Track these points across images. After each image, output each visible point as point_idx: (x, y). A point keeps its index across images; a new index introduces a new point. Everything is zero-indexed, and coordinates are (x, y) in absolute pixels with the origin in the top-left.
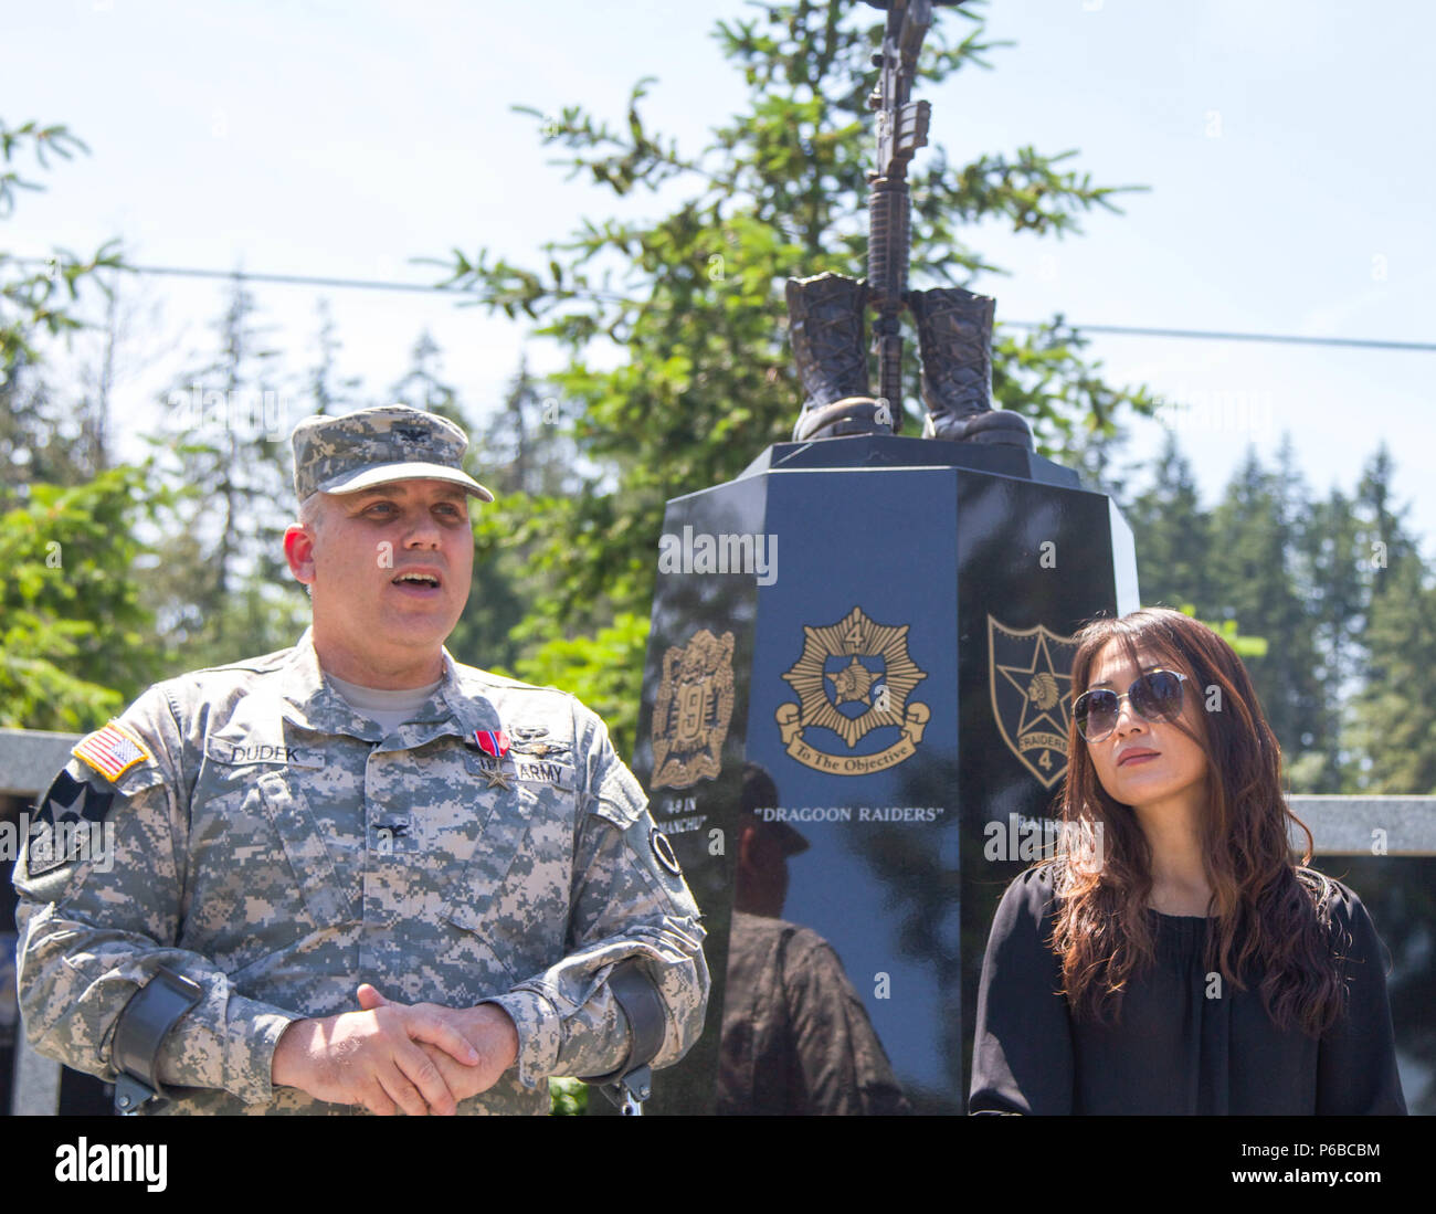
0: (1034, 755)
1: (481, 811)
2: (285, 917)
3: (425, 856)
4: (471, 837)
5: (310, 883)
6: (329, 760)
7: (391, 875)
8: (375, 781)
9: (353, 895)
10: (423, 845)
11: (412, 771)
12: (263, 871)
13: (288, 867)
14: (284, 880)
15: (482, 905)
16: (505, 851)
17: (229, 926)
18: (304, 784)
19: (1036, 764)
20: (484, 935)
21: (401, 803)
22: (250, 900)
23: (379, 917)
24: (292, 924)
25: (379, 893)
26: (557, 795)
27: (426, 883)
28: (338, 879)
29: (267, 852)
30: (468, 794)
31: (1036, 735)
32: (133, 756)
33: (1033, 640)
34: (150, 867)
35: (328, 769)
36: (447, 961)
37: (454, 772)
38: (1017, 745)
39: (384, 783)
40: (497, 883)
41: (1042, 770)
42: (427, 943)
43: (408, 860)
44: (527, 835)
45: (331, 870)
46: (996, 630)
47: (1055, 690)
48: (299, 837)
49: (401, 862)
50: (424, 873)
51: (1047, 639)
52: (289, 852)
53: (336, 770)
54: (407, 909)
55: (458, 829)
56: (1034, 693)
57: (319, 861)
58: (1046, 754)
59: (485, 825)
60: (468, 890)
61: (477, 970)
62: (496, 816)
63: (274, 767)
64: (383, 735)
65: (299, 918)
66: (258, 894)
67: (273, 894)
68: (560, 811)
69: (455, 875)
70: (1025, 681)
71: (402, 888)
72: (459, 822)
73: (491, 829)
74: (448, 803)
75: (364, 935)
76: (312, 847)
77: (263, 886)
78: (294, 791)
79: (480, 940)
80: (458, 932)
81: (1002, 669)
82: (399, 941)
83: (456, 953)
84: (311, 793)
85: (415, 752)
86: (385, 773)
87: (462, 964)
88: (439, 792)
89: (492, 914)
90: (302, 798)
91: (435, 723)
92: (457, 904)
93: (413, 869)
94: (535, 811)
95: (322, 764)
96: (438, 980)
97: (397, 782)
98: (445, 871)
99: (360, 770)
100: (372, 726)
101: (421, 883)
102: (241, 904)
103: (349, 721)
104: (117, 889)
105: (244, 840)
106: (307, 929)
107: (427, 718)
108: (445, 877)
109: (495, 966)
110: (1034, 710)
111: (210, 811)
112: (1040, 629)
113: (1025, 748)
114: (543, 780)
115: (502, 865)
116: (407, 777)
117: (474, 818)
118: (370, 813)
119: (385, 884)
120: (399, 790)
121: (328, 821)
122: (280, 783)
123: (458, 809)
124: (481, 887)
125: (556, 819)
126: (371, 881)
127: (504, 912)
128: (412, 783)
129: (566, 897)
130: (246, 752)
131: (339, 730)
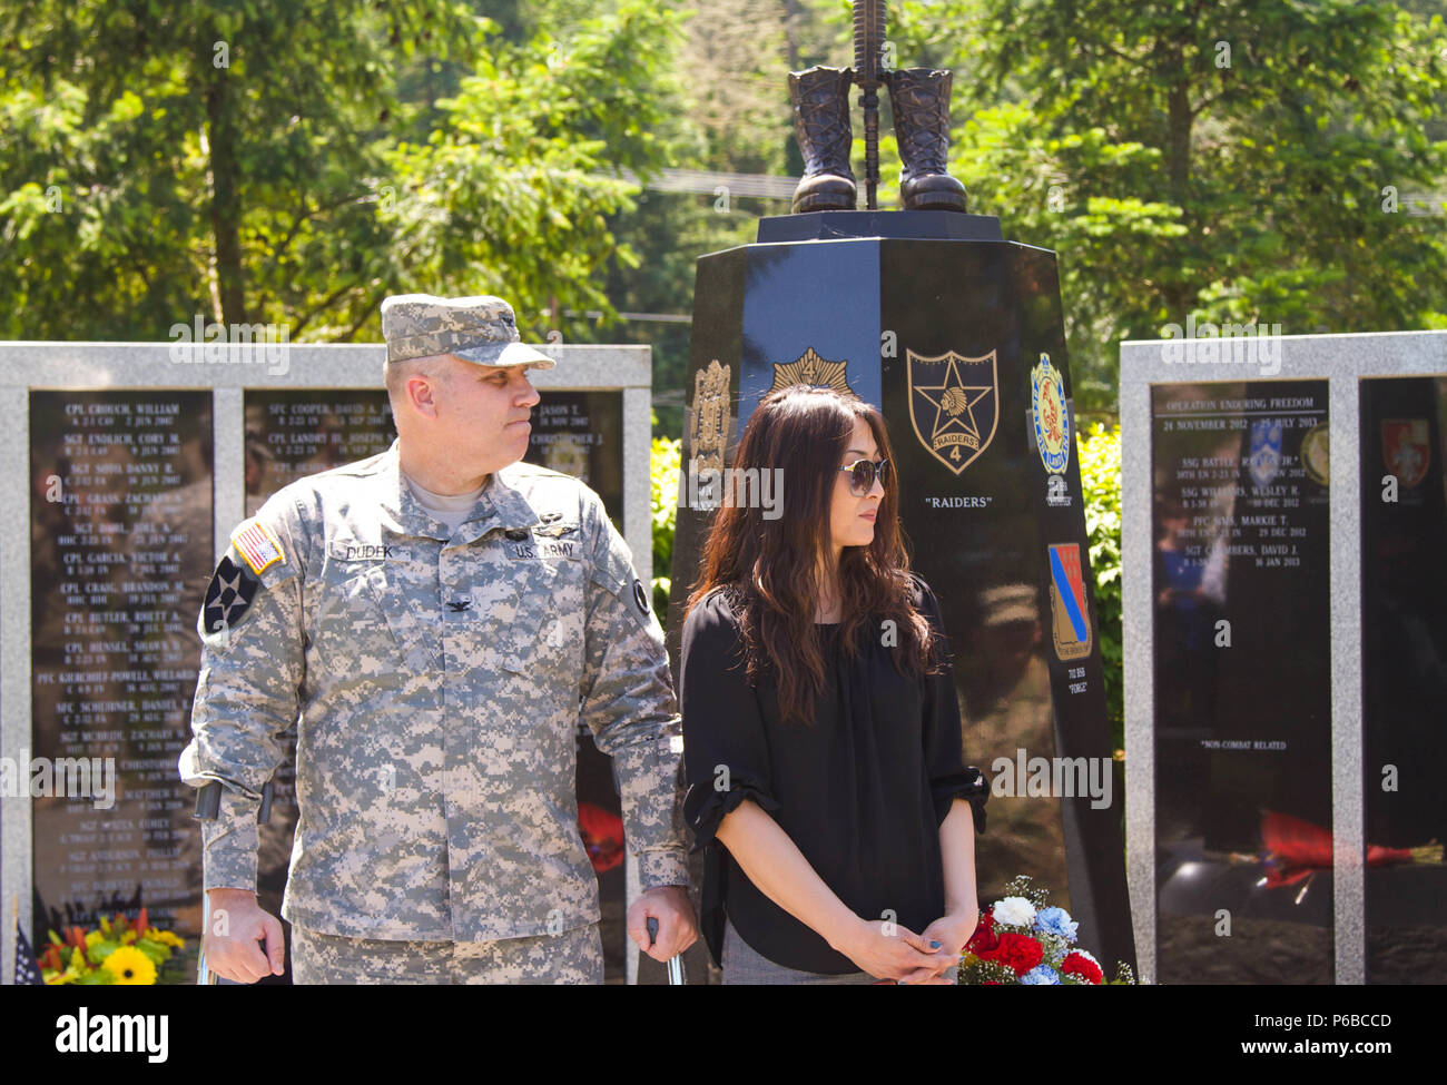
0: (945, 452)
1: (518, 586)
2: (390, 668)
3: (483, 623)
4: (513, 606)
5: (406, 645)
6: (414, 555)
7: (461, 638)
8: (447, 570)
9: (437, 654)
10: (481, 616)
11: (471, 559)
12: (373, 638)
13: (391, 636)
14: (389, 644)
15: (523, 654)
16: (536, 614)
17: (348, 675)
18: (398, 575)
19: (947, 457)
20: (527, 674)
21: (464, 586)
22: (364, 657)
23: (456, 669)
24: (395, 674)
25: (454, 651)
26: (570, 564)
27: (485, 642)
28: (426, 642)
29: (376, 624)
30: (510, 573)
31: (948, 435)
32: (272, 557)
33: (944, 364)
34: (284, 633)
35: (413, 563)
36: (503, 695)
37: (498, 557)
38: (931, 444)
39: (452, 571)
40: (533, 637)
41: (953, 462)
42: (489, 685)
43: (472, 627)
44: (551, 599)
45: (420, 636)
46: (913, 360)
47: (963, 399)
48: (397, 614)
49: (468, 629)
50: (483, 635)
51: (957, 361)
52: (391, 625)
53: (418, 564)
54: (475, 661)
55: (504, 601)
56: (946, 404)
57: (412, 630)
58: (956, 449)
59: (521, 596)
60: (513, 644)
61: (522, 698)
62: (528, 589)
63: (376, 563)
64: (450, 534)
65: (400, 670)
66: (369, 653)
67: (381, 653)
68: (573, 577)
69: (504, 635)
70: (938, 396)
71: (469, 647)
72: (504, 596)
73: (526, 599)
74: (496, 582)
75: (446, 682)
76: (407, 621)
77: (373, 648)
78: (390, 580)
79: (524, 678)
80: (509, 674)
81: (918, 389)
82: (471, 685)
83: (509, 688)
84: (403, 581)
85: (472, 545)
86: (453, 562)
87: (513, 696)
88: (489, 574)
89: (532, 659)
90: (397, 585)
91: (484, 519)
92: (507, 655)
93: (476, 633)
94: (556, 580)
95: (408, 559)
96: (498, 709)
97: (462, 569)
98: (497, 632)
99: (435, 561)
100: (443, 527)
101: (481, 643)
102: (357, 661)
103: (426, 526)
104: (260, 648)
105: (359, 616)
106: (406, 678)
107: (479, 515)
108: (498, 635)
109: (536, 694)
110: (945, 417)
111: (334, 594)
112: (951, 353)
113: (938, 446)
114: (561, 557)
115: (535, 624)
116: (469, 565)
117: (514, 592)
118: (443, 595)
119: (458, 645)
120: (462, 575)
121: (416, 601)
122: (381, 575)
123: (503, 585)
124: (523, 641)
125: (570, 583)
126: (448, 643)
127: (541, 655)
128: (471, 569)
129: (582, 637)
130: (356, 551)
131: (421, 533)
